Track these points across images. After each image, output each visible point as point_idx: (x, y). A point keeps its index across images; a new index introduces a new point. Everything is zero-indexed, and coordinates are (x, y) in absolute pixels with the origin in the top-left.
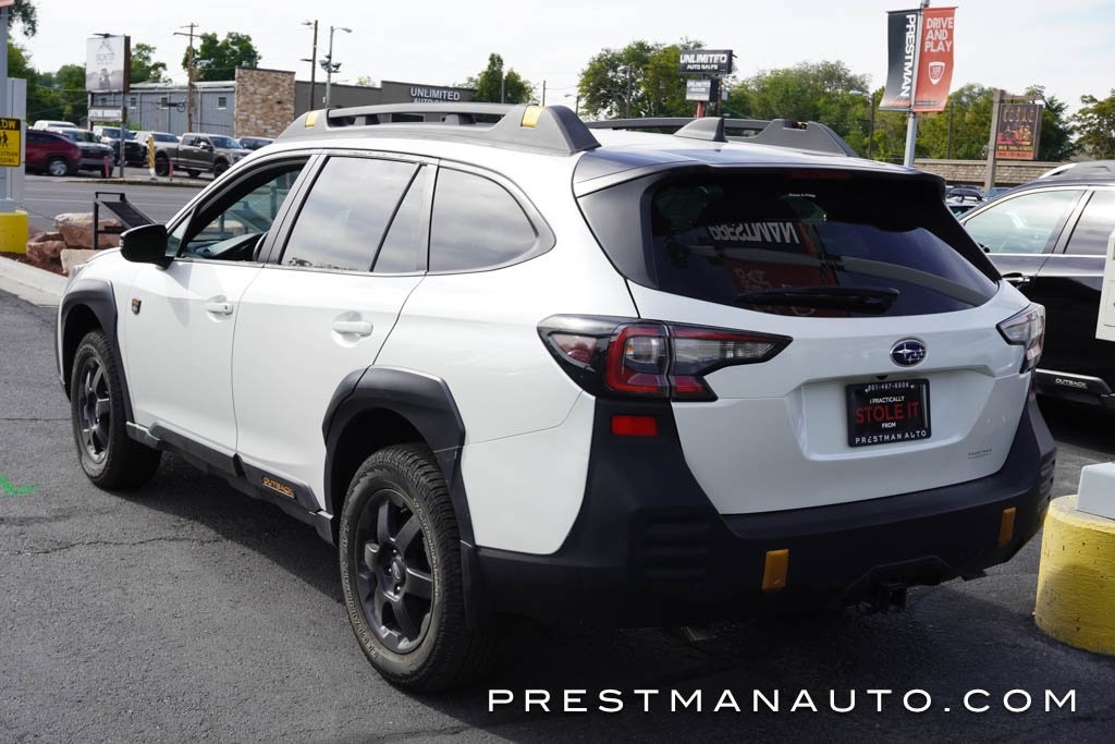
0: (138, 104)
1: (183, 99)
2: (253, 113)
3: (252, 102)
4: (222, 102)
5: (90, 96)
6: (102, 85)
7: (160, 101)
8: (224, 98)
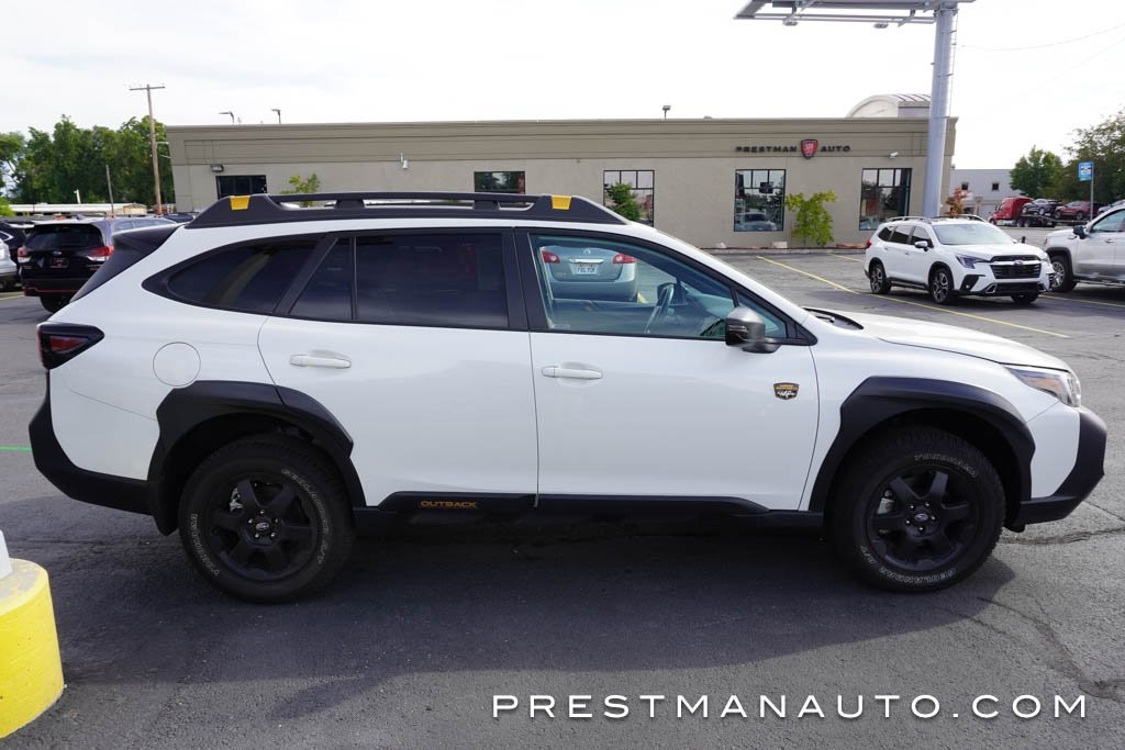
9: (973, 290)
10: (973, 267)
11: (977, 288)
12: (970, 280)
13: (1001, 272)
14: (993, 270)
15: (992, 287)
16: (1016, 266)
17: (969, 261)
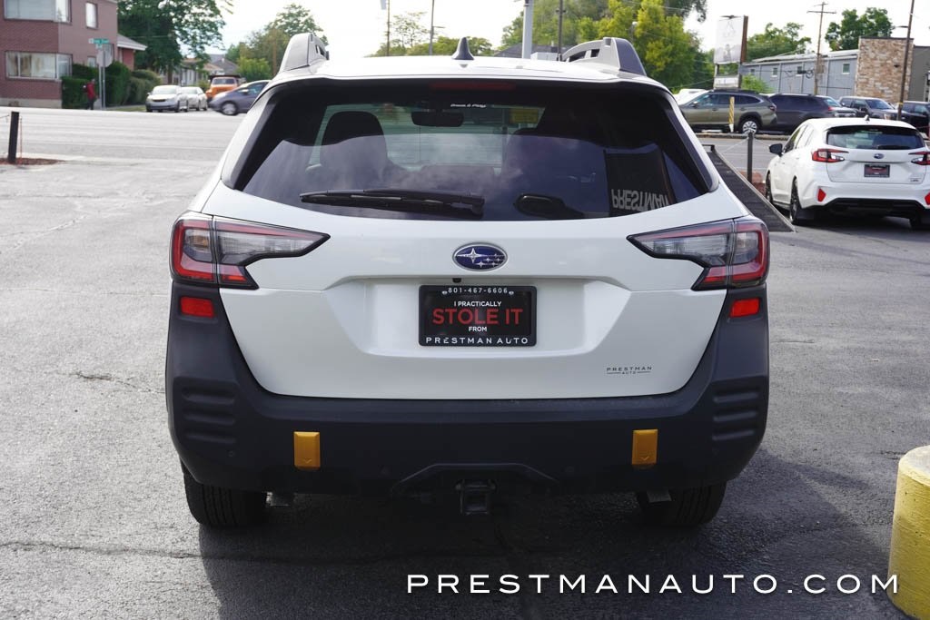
0: (779, 73)
1: (813, 67)
2: (873, 76)
3: (872, 67)
4: (846, 68)
5: (716, 68)
6: (726, 58)
7: (796, 69)
8: (848, 65)
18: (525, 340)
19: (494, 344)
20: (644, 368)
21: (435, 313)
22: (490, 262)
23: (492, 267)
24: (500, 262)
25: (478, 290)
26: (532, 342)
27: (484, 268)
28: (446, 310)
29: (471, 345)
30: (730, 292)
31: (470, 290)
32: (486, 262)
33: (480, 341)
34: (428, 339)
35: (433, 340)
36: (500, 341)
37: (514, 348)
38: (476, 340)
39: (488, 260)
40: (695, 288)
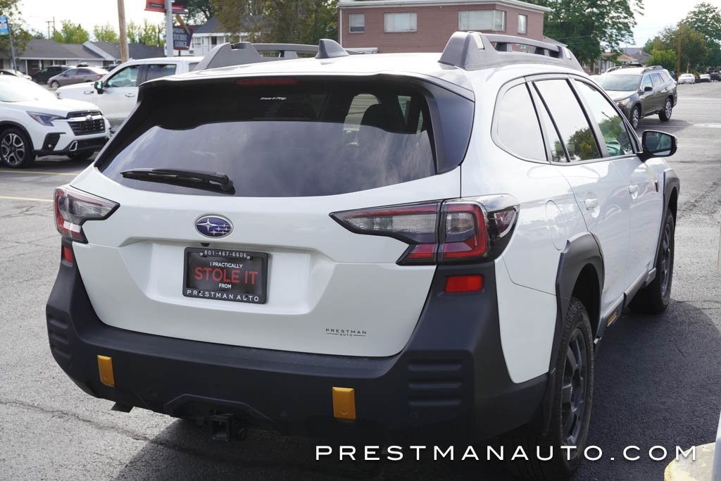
9: (56, 149)
10: (52, 125)
11: (60, 146)
12: (53, 138)
13: (78, 128)
14: (72, 127)
15: (72, 145)
16: (87, 121)
17: (46, 119)
18: (257, 298)
19: (235, 300)
20: (359, 332)
21: (196, 270)
22: (220, 231)
23: (221, 235)
24: (228, 231)
25: (226, 254)
26: (263, 300)
27: (218, 235)
28: (205, 269)
29: (218, 299)
30: (440, 268)
31: (220, 254)
32: (217, 231)
33: (225, 296)
34: (189, 291)
35: (192, 292)
36: (239, 297)
37: (248, 304)
38: (222, 295)
39: (219, 229)
40: (400, 263)
